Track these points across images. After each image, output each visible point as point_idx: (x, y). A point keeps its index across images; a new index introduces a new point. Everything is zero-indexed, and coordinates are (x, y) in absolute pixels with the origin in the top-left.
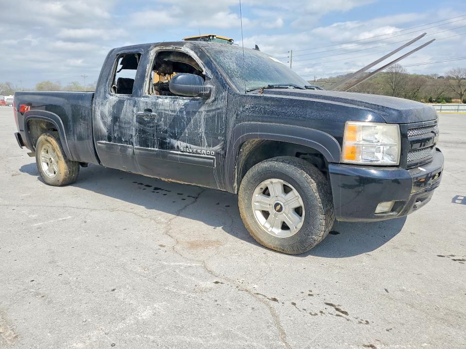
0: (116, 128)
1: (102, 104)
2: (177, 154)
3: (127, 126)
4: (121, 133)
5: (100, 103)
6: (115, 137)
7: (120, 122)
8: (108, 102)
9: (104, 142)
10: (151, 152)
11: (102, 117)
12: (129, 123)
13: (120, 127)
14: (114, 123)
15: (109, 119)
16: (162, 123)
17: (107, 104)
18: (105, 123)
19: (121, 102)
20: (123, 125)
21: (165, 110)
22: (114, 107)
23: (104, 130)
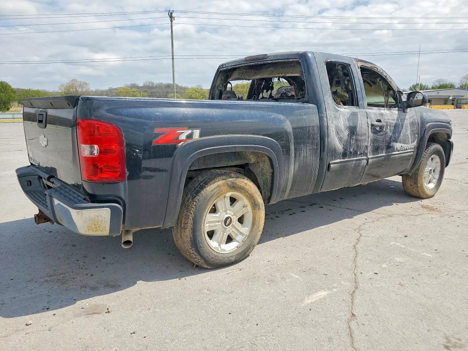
0: (353, 142)
1: (335, 117)
2: (396, 154)
3: (363, 138)
4: (358, 146)
5: (333, 116)
6: (351, 152)
7: (357, 135)
8: (341, 115)
9: (338, 161)
10: (381, 158)
11: (338, 133)
12: (365, 134)
13: (356, 140)
14: (351, 137)
15: (345, 134)
16: (388, 130)
17: (341, 117)
18: (340, 139)
19: (354, 115)
20: (359, 138)
21: (389, 119)
22: (349, 119)
23: (340, 147)
